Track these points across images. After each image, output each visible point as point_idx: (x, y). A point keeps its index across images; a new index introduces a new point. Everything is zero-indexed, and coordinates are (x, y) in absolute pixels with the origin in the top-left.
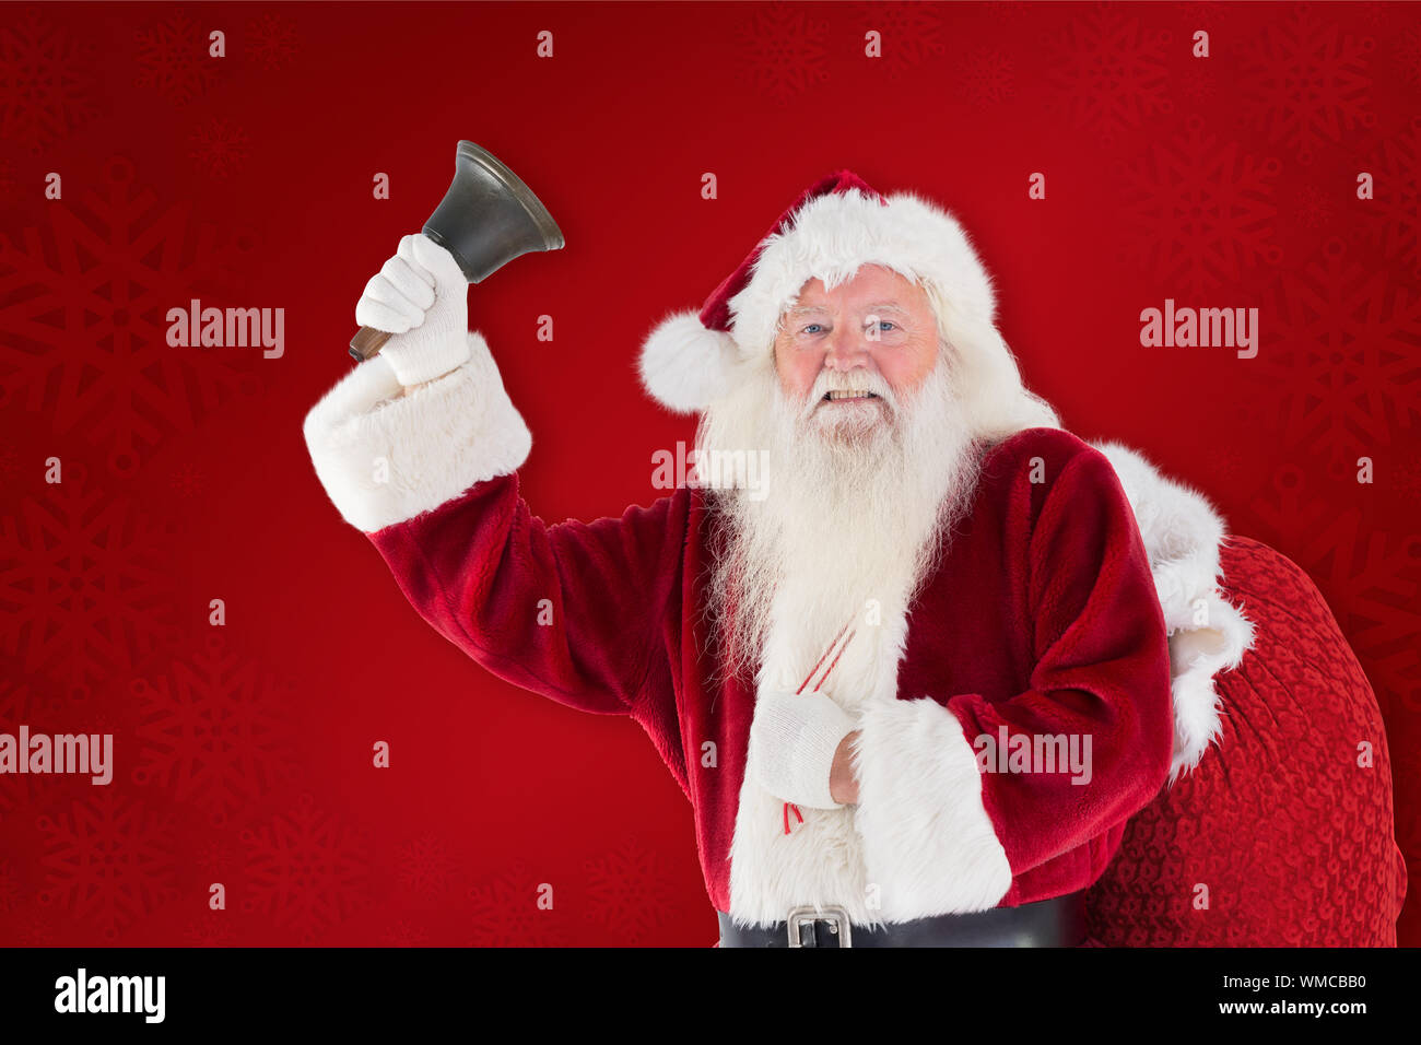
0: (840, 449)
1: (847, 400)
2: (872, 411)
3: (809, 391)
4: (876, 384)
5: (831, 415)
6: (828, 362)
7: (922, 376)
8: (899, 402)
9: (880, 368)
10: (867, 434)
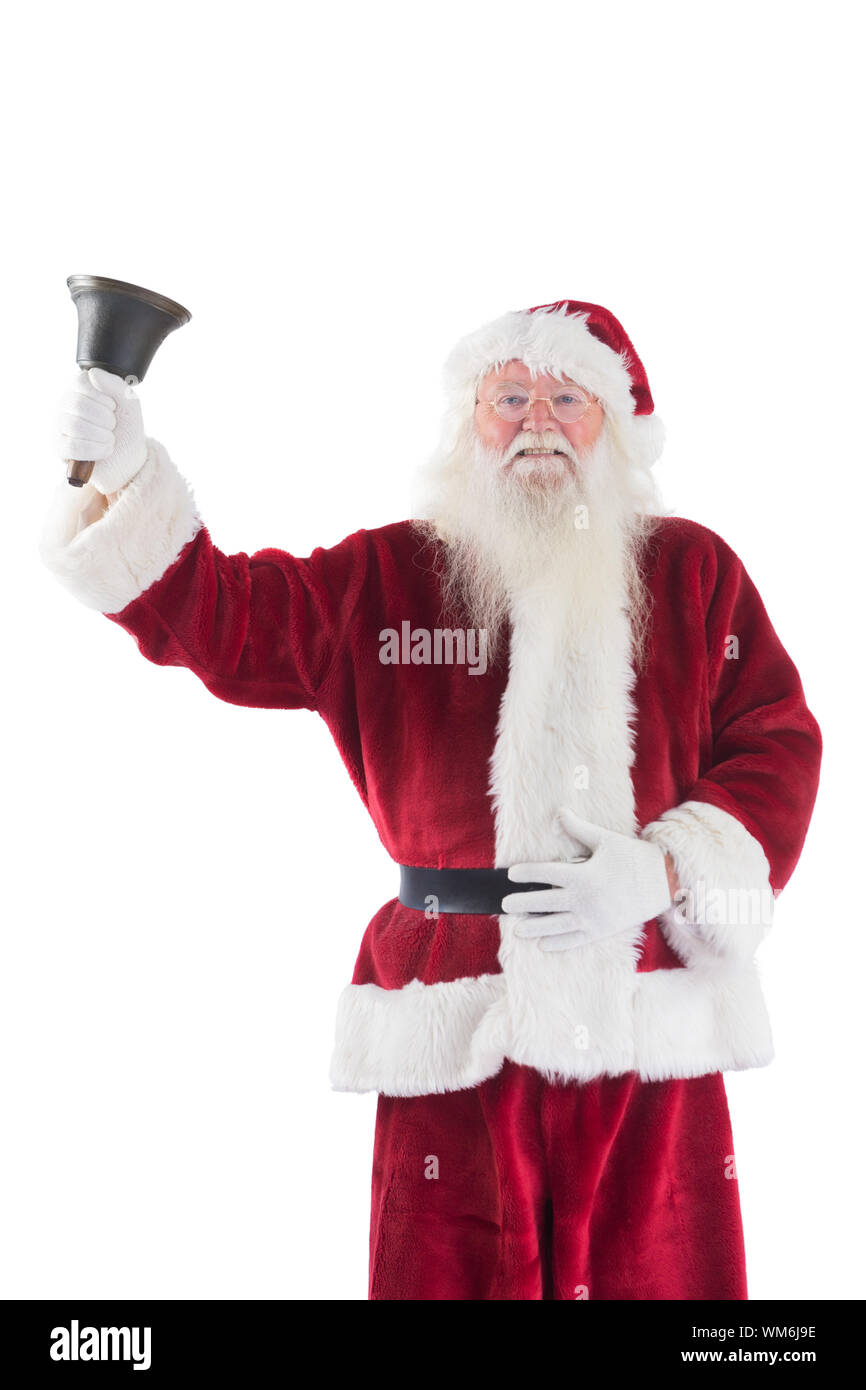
0: (536, 491)
1: (540, 455)
2: (558, 464)
3: (507, 447)
4: (562, 444)
5: (525, 467)
6: (526, 426)
7: (594, 439)
8: (579, 457)
9: (565, 431)
10: (557, 482)
